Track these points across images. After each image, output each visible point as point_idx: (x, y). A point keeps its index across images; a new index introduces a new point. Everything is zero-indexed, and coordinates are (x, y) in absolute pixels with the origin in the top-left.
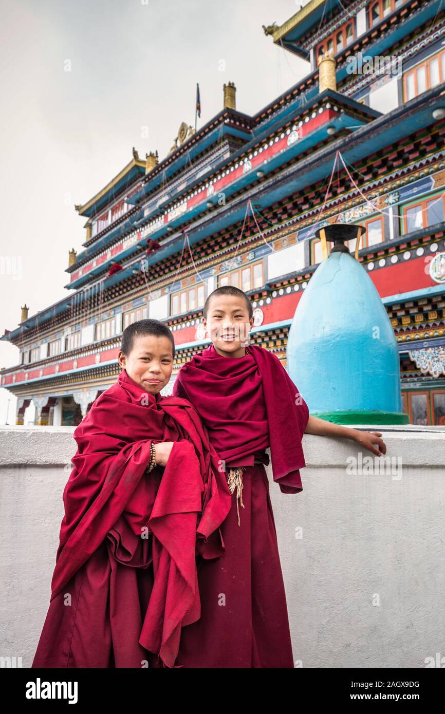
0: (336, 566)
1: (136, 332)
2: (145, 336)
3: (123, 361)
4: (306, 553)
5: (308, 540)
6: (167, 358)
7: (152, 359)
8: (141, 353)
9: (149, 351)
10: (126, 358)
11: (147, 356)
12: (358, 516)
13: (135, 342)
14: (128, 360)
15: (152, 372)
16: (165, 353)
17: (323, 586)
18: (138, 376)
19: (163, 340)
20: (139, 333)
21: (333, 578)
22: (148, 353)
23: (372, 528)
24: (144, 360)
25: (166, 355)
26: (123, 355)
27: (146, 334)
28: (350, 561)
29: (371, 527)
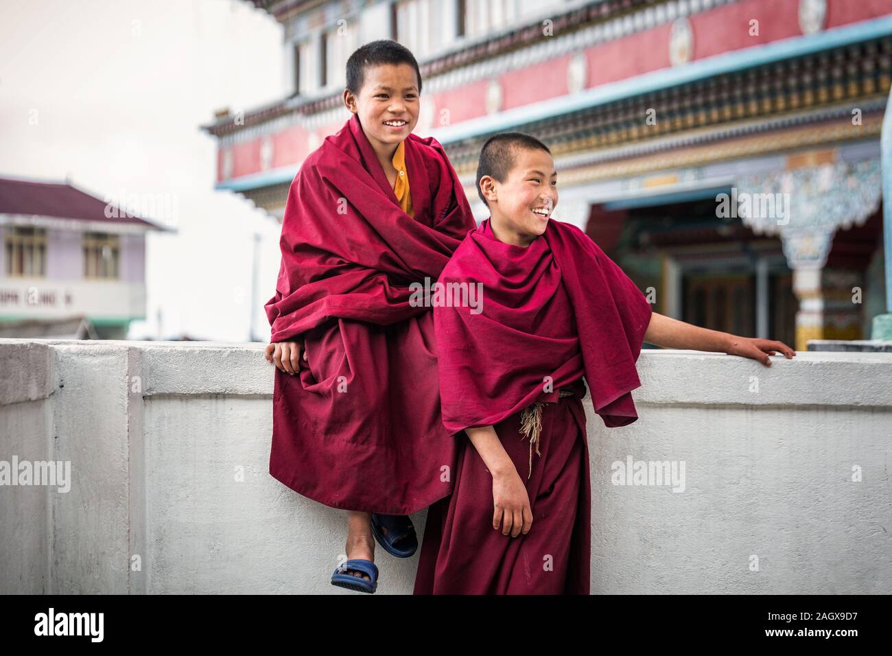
0: (688, 557)
1: (366, 61)
2: (378, 66)
3: (351, 102)
4: (638, 534)
5: (642, 516)
6: (411, 92)
7: (391, 96)
8: (375, 89)
9: (387, 84)
10: (355, 97)
11: (384, 92)
12: (730, 483)
13: (366, 74)
14: (359, 100)
15: (393, 113)
16: (408, 85)
17: (666, 584)
18: (374, 119)
19: (404, 69)
20: (370, 63)
21: (683, 573)
22: (384, 88)
23: (754, 503)
24: (381, 99)
25: (411, 89)
26: (350, 94)
27: (381, 64)
28: (713, 551)
29: (752, 501)
